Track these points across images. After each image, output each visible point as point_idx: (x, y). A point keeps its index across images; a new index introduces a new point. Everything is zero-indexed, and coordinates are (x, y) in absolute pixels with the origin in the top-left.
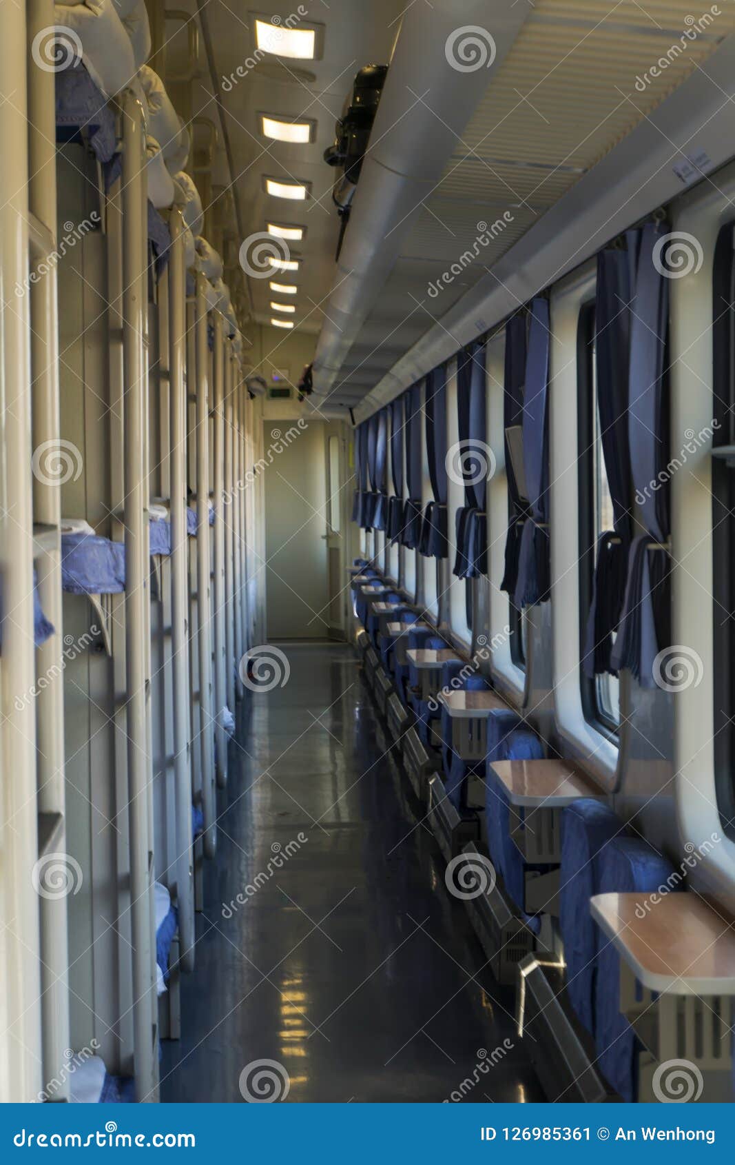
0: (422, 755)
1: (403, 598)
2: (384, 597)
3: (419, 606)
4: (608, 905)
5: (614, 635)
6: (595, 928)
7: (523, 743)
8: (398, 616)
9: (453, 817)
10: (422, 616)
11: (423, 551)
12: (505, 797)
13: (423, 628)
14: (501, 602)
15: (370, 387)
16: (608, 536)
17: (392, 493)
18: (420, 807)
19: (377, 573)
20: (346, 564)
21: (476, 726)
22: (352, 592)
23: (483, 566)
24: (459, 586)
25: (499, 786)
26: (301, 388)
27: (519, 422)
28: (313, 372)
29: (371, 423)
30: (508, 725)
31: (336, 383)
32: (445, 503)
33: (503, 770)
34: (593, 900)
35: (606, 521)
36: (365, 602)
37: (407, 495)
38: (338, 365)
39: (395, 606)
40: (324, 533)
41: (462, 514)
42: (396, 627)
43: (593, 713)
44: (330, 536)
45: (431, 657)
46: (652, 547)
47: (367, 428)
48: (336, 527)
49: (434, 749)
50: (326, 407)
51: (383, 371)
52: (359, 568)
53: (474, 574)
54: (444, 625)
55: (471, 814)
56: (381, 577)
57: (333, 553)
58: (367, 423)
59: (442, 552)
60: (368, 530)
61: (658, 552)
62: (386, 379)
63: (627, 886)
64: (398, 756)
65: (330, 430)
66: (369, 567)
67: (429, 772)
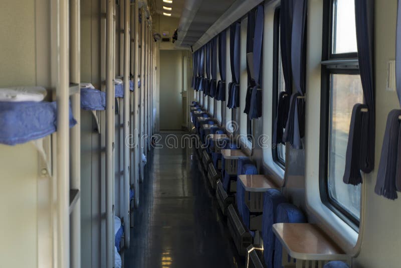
0: (214, 173)
1: (209, 115)
2: (202, 115)
3: (215, 119)
4: (280, 228)
5: (284, 130)
6: (274, 236)
7: (250, 168)
8: (207, 122)
9: (225, 195)
10: (216, 122)
11: (216, 99)
12: (243, 189)
13: (216, 126)
14: (244, 118)
15: (199, 38)
16: (283, 93)
17: (206, 77)
18: (213, 192)
19: (200, 106)
20: (189, 103)
21: (234, 162)
22: (191, 113)
23: (238, 104)
24: (229, 111)
25: (241, 184)
26: (174, 38)
27: (252, 51)
28: (178, 33)
29: (199, 52)
30: (246, 162)
31: (186, 36)
32: (225, 81)
33: (243, 178)
34: (274, 225)
35: (282, 87)
36: (195, 117)
37: (211, 78)
38: (187, 30)
39: (206, 118)
40: (181, 91)
41: (231, 85)
42: (206, 126)
43: (276, 158)
44: (183, 93)
45: (219, 137)
46: (299, 97)
47: (197, 53)
48: (185, 89)
49: (219, 170)
50: (182, 45)
51: (204, 32)
52: (193, 104)
53: (234, 107)
54: (223, 126)
55: (231, 194)
56: (201, 108)
57: (184, 99)
58: (197, 52)
59: (223, 99)
60: (197, 91)
61: (301, 99)
62: (204, 35)
63: (286, 221)
64: (206, 173)
65: (184, 54)
66: (197, 104)
67: (217, 179)
